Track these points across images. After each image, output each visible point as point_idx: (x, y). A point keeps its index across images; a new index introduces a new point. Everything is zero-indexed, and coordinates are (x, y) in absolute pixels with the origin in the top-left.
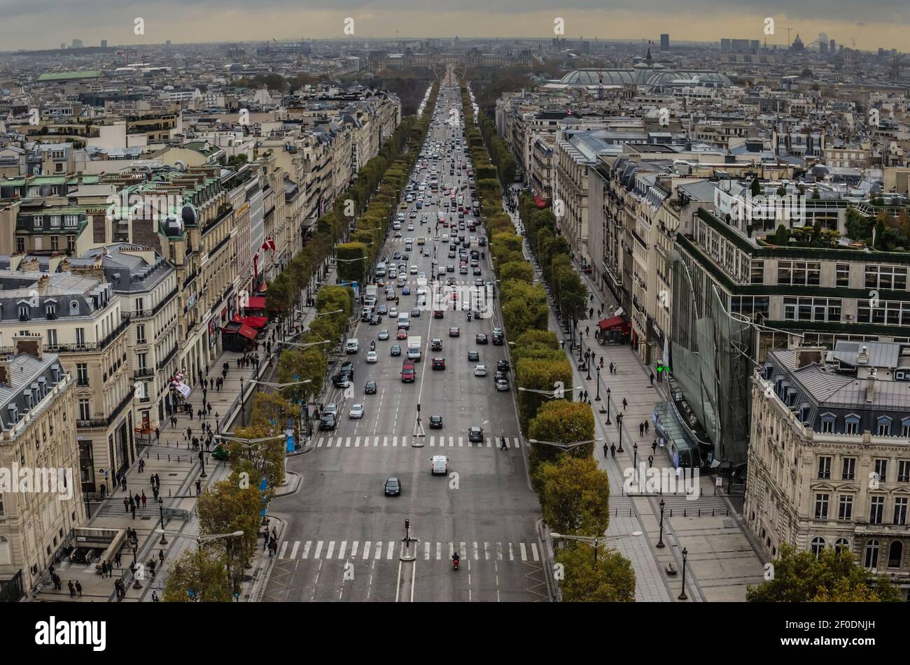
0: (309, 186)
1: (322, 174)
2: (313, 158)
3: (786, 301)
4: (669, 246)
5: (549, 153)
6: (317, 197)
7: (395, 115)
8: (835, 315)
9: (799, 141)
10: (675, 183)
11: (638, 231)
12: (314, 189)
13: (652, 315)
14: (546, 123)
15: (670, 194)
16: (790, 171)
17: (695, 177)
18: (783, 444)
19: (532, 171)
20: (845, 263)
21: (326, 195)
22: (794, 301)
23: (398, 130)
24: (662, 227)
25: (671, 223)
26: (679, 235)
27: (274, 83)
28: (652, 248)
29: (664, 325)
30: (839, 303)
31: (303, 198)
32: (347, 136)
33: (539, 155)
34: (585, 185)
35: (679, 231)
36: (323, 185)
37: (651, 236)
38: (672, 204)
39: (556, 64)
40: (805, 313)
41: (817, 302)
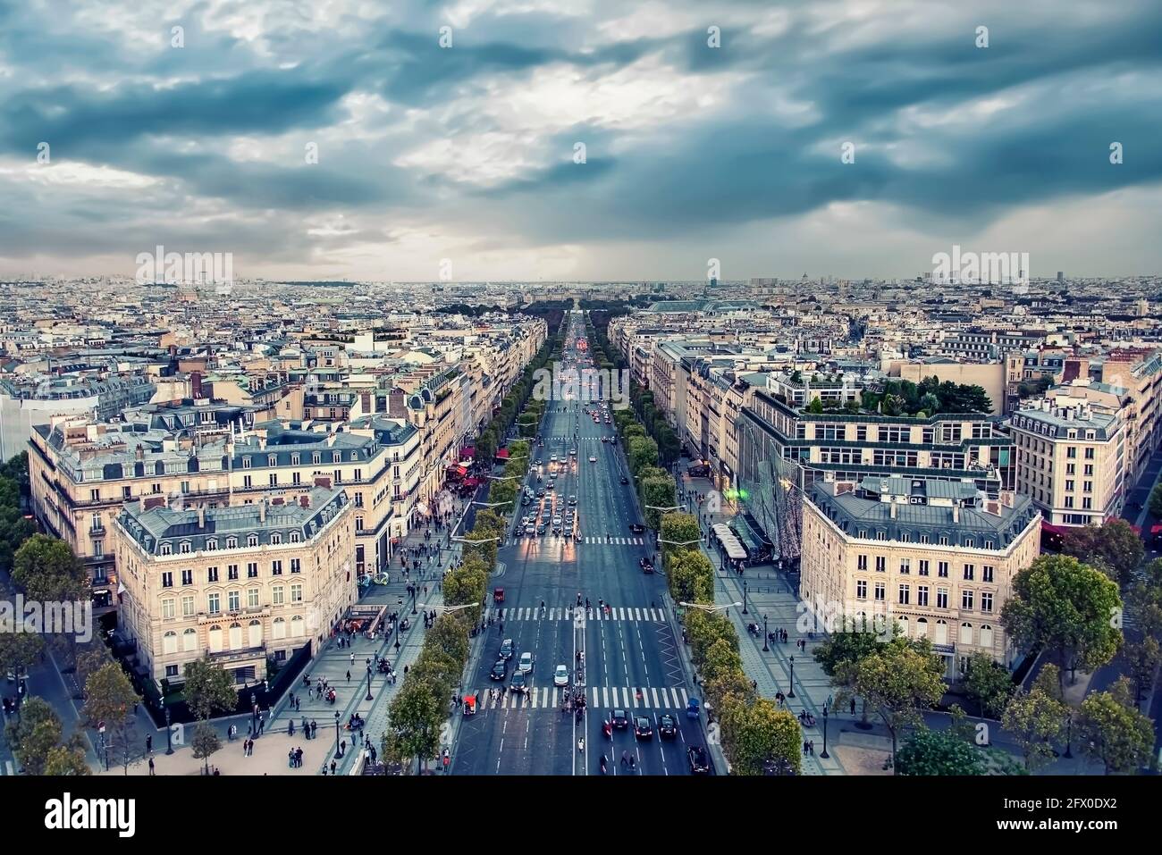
0: (496, 378)
1: (503, 370)
2: (498, 359)
3: (822, 450)
4: (736, 415)
5: (647, 356)
6: (501, 384)
7: (544, 332)
8: (857, 459)
9: (813, 345)
10: (738, 374)
11: (712, 406)
12: (499, 379)
13: (723, 459)
14: (643, 336)
15: (734, 381)
16: (814, 365)
17: (749, 370)
18: (829, 545)
19: (634, 367)
20: (863, 424)
21: (505, 384)
22: (828, 450)
23: (546, 343)
24: (730, 403)
25: (736, 400)
26: (743, 408)
27: (464, 310)
28: (723, 416)
29: (734, 464)
30: (860, 451)
31: (493, 385)
32: (517, 346)
33: (639, 358)
34: (673, 376)
35: (743, 405)
36: (504, 377)
37: (722, 409)
38: (737, 387)
39: (645, 297)
40: (835, 458)
41: (843, 451)
